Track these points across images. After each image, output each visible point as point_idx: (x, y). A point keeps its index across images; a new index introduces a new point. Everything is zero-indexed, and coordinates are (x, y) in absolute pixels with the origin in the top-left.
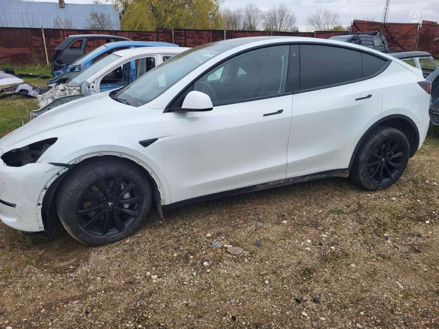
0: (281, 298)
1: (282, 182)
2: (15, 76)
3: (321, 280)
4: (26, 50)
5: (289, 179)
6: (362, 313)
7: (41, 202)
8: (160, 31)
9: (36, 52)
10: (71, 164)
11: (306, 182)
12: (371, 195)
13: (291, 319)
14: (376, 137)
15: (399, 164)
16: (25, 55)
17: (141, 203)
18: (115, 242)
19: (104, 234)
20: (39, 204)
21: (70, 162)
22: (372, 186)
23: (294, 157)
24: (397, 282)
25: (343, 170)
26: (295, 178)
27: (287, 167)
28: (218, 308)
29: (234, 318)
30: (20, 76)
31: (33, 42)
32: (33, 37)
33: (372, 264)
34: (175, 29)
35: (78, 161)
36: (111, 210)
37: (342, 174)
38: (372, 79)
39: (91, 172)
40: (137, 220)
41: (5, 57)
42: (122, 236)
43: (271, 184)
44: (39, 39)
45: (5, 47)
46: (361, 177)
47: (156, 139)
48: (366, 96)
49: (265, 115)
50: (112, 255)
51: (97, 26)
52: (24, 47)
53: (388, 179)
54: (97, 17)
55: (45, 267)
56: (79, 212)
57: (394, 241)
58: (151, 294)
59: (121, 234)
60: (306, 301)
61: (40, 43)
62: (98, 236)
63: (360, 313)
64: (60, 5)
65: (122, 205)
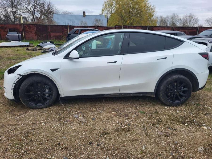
0: (85, 141)
1: (118, 94)
2: (54, 44)
3: (108, 138)
4: (61, 34)
5: (122, 94)
6: (114, 154)
7: (13, 88)
8: (116, 26)
9: (65, 35)
10: (23, 75)
11: (131, 97)
12: (167, 108)
13: (82, 149)
14: (170, 79)
15: (186, 94)
16: (61, 36)
17: (52, 95)
18: (40, 109)
19: (36, 104)
20: (12, 89)
21: (23, 74)
22: (168, 104)
23: (123, 83)
24: (143, 146)
25: (151, 93)
26: (125, 94)
27: (119, 88)
28: (57, 139)
29: (59, 144)
30: (56, 44)
31: (64, 31)
32: (64, 29)
33: (138, 137)
34: (123, 26)
35: (26, 74)
36: (39, 95)
37: (151, 95)
38: (170, 50)
39: (31, 79)
40: (50, 101)
41: (53, 37)
42: (43, 107)
43: (112, 95)
44: (67, 30)
45: (54, 33)
46: (161, 98)
47: (58, 69)
48: (164, 58)
49: (107, 63)
50: (36, 113)
51: (97, 25)
52: (60, 33)
53: (179, 101)
54: (97, 21)
55: (11, 113)
56: (26, 94)
57: (158, 129)
58: (37, 129)
59: (43, 106)
60: (94, 144)
61: (67, 31)
62: (33, 105)
63: (113, 154)
64: (84, 16)
65: (44, 94)
